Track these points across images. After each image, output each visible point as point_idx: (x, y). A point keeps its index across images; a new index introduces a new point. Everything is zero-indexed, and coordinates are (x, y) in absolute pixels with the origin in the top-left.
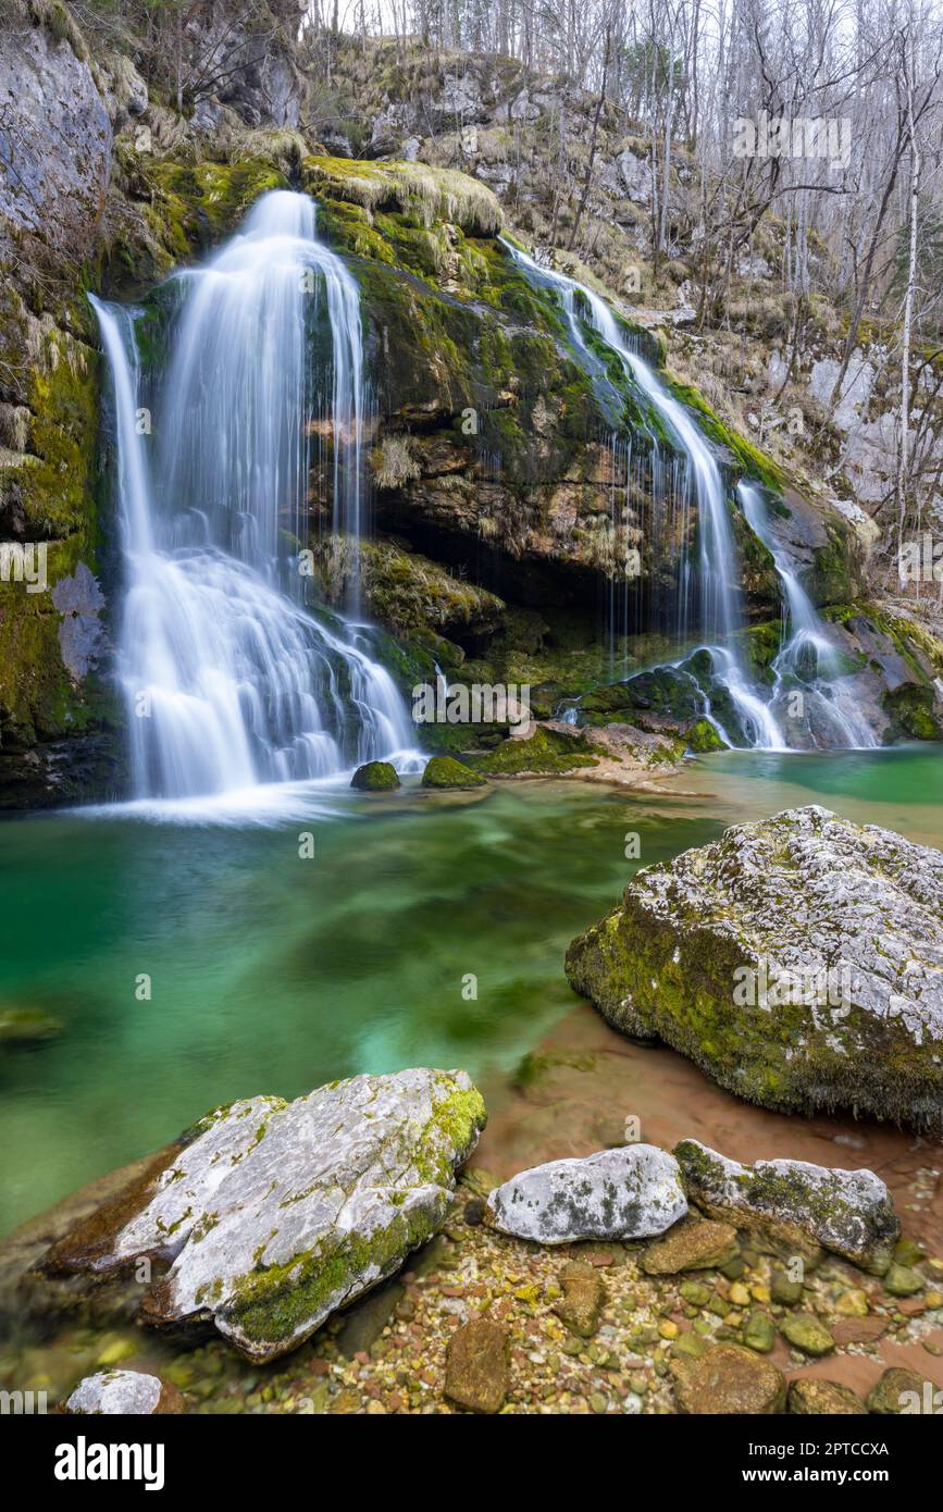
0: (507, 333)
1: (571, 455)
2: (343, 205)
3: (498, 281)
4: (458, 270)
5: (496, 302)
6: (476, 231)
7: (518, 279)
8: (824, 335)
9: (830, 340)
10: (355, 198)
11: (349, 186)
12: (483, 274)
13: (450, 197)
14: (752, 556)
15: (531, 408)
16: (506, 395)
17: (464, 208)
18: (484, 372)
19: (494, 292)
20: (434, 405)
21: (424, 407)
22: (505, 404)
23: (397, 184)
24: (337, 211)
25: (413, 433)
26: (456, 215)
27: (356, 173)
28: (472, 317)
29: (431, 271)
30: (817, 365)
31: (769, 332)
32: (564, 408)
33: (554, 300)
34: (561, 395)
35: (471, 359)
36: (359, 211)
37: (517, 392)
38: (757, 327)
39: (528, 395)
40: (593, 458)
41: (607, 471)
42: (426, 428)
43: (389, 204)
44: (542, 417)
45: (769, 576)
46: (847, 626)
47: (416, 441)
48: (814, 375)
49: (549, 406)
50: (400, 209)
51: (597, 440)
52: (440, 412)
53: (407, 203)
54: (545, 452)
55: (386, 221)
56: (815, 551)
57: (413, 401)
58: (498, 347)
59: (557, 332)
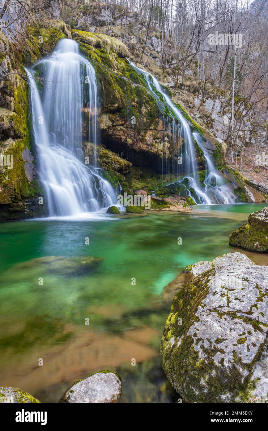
0: (133, 86)
1: (152, 122)
2: (86, 45)
3: (129, 71)
4: (117, 66)
5: (128, 77)
6: (121, 56)
7: (134, 70)
8: (208, 92)
9: (211, 94)
10: (89, 43)
11: (87, 39)
12: (124, 68)
13: (114, 45)
14: (199, 152)
15: (141, 107)
16: (134, 104)
17: (118, 49)
18: (128, 96)
19: (128, 74)
20: (116, 105)
21: (114, 105)
22: (134, 106)
23: (99, 40)
24: (84, 46)
25: (110, 113)
26: (116, 50)
27: (88, 36)
28: (124, 80)
29: (110, 66)
30: (207, 101)
31: (195, 91)
32: (150, 108)
33: (143, 77)
34: (149, 104)
35: (124, 92)
36: (91, 47)
37: (137, 103)
38: (192, 89)
39: (140, 104)
40: (157, 123)
41: (161, 127)
42: (114, 112)
43: (98, 46)
44: (144, 110)
45: (202, 158)
46: (222, 171)
47: (111, 116)
48: (206, 103)
49: (146, 107)
50: (100, 47)
51: (158, 118)
52: (118, 107)
53: (102, 46)
54: (145, 120)
55: (97, 51)
56: (213, 151)
57: (111, 103)
58: (131, 89)
59: (145, 87)
